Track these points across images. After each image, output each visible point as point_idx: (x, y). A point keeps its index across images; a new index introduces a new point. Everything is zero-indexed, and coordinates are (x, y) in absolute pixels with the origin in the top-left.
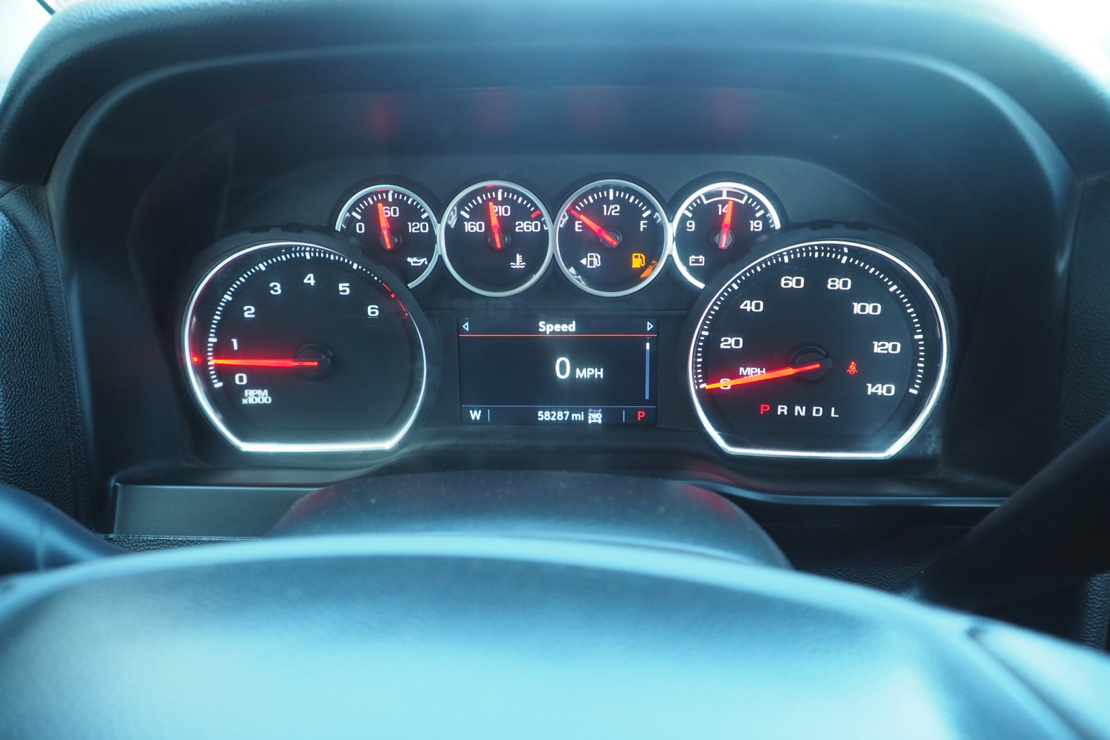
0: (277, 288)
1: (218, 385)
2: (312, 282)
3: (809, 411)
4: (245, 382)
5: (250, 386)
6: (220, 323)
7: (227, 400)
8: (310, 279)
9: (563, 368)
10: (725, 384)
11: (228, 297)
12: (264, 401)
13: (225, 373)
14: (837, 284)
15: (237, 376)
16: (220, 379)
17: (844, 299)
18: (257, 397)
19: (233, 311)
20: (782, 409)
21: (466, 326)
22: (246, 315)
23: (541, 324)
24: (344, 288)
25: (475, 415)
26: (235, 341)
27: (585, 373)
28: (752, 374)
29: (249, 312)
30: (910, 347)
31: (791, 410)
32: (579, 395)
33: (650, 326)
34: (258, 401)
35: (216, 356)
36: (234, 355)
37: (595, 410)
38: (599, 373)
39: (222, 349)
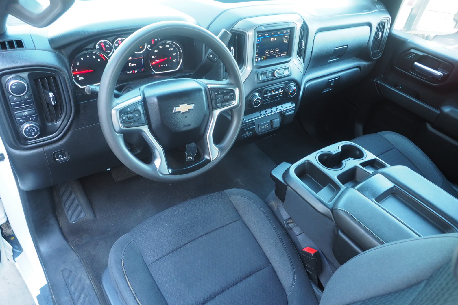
0: (82, 59)
2: (88, 57)
3: (166, 65)
4: (79, 76)
5: (80, 77)
6: (73, 66)
8: (88, 56)
9: (130, 65)
10: (154, 63)
12: (83, 79)
13: (75, 75)
14: (167, 46)
15: (77, 75)
16: (74, 76)
17: (168, 48)
18: (81, 78)
19: (75, 64)
20: (162, 66)
22: (78, 64)
24: (94, 57)
26: (76, 69)
27: (134, 65)
28: (157, 61)
30: (177, 54)
31: (163, 65)
32: (133, 68)
33: (142, 56)
34: (81, 79)
36: (76, 72)
37: (136, 70)
38: (136, 65)
39: (74, 71)
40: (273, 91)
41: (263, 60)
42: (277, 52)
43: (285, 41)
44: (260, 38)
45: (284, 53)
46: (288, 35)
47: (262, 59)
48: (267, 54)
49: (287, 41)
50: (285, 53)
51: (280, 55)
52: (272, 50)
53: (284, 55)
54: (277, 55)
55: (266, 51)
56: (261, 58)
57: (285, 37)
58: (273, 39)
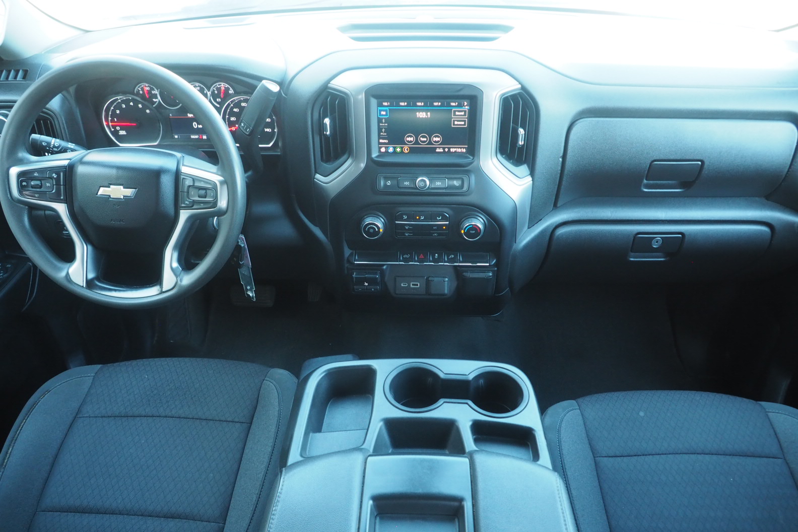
0: (124, 106)
1: (113, 130)
2: (132, 104)
4: (119, 129)
5: (120, 130)
6: (111, 114)
7: (115, 133)
9: (195, 125)
10: (233, 129)
11: (112, 108)
12: (125, 134)
13: (114, 127)
15: (117, 128)
16: (113, 128)
18: (122, 133)
19: (114, 111)
21: (171, 115)
23: (188, 114)
24: (140, 106)
25: (176, 137)
26: (115, 119)
27: (200, 126)
29: (118, 112)
30: (273, 120)
32: (198, 131)
34: (123, 134)
35: (111, 123)
36: (115, 122)
39: (112, 121)
40: (420, 218)
41: (402, 152)
42: (435, 142)
43: (456, 123)
44: (387, 108)
45: (458, 148)
46: (465, 111)
47: (398, 150)
48: (408, 141)
49: (463, 123)
50: (461, 148)
51: (446, 150)
52: (423, 137)
53: (459, 150)
54: (439, 148)
55: (408, 137)
56: (395, 148)
57: (457, 113)
58: (422, 115)
